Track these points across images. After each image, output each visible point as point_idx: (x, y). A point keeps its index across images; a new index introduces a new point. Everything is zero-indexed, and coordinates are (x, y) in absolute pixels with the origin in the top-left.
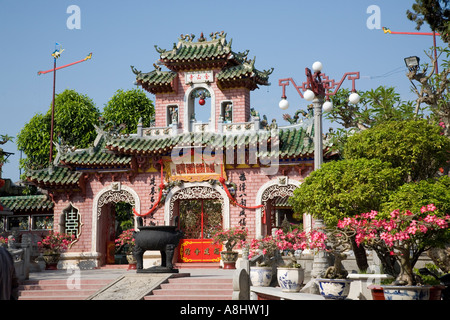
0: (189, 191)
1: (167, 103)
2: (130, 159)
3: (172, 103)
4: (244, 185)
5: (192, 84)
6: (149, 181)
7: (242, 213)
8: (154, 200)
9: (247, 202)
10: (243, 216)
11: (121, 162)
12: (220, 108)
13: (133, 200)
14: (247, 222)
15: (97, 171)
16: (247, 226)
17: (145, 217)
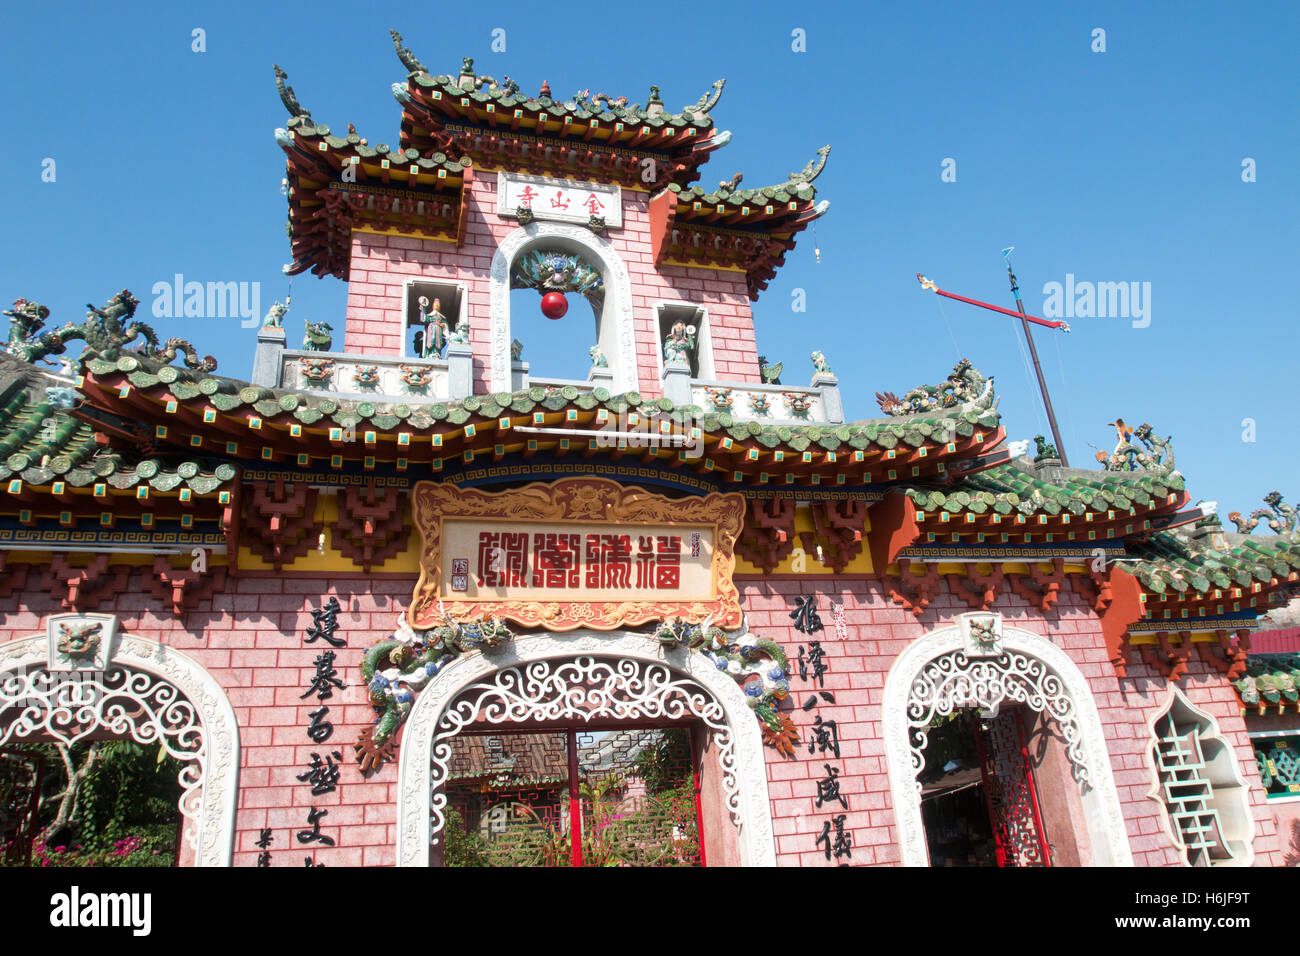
0: (539, 679)
1: (409, 274)
3: (437, 276)
4: (817, 651)
5: (526, 219)
6: (305, 621)
7: (829, 789)
8: (329, 727)
9: (844, 731)
10: (833, 806)
11: (167, 482)
12: (656, 326)
13: (189, 728)
14: (858, 838)
16: (856, 857)
17: (266, 835)
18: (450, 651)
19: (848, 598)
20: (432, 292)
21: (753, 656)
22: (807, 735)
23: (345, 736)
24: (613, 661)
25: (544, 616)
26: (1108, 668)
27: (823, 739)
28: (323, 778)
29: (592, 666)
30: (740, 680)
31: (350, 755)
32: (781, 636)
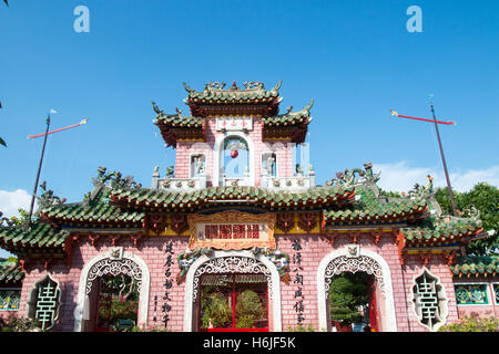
0: (221, 262)
1: (192, 152)
2: (142, 215)
3: (198, 152)
4: (299, 256)
5: (224, 131)
6: (165, 248)
7: (299, 293)
8: (170, 273)
9: (305, 278)
10: (299, 298)
11: (130, 218)
12: (261, 160)
13: (139, 273)
14: (307, 307)
15: (91, 230)
16: (305, 312)
17: (156, 298)
18: (199, 255)
19: (310, 240)
21: (280, 257)
22: (294, 278)
23: (174, 275)
24: (240, 258)
25: (222, 246)
26: (398, 262)
27: (298, 280)
28: (169, 285)
29: (235, 259)
30: (275, 263)
31: (175, 280)
32: (289, 251)
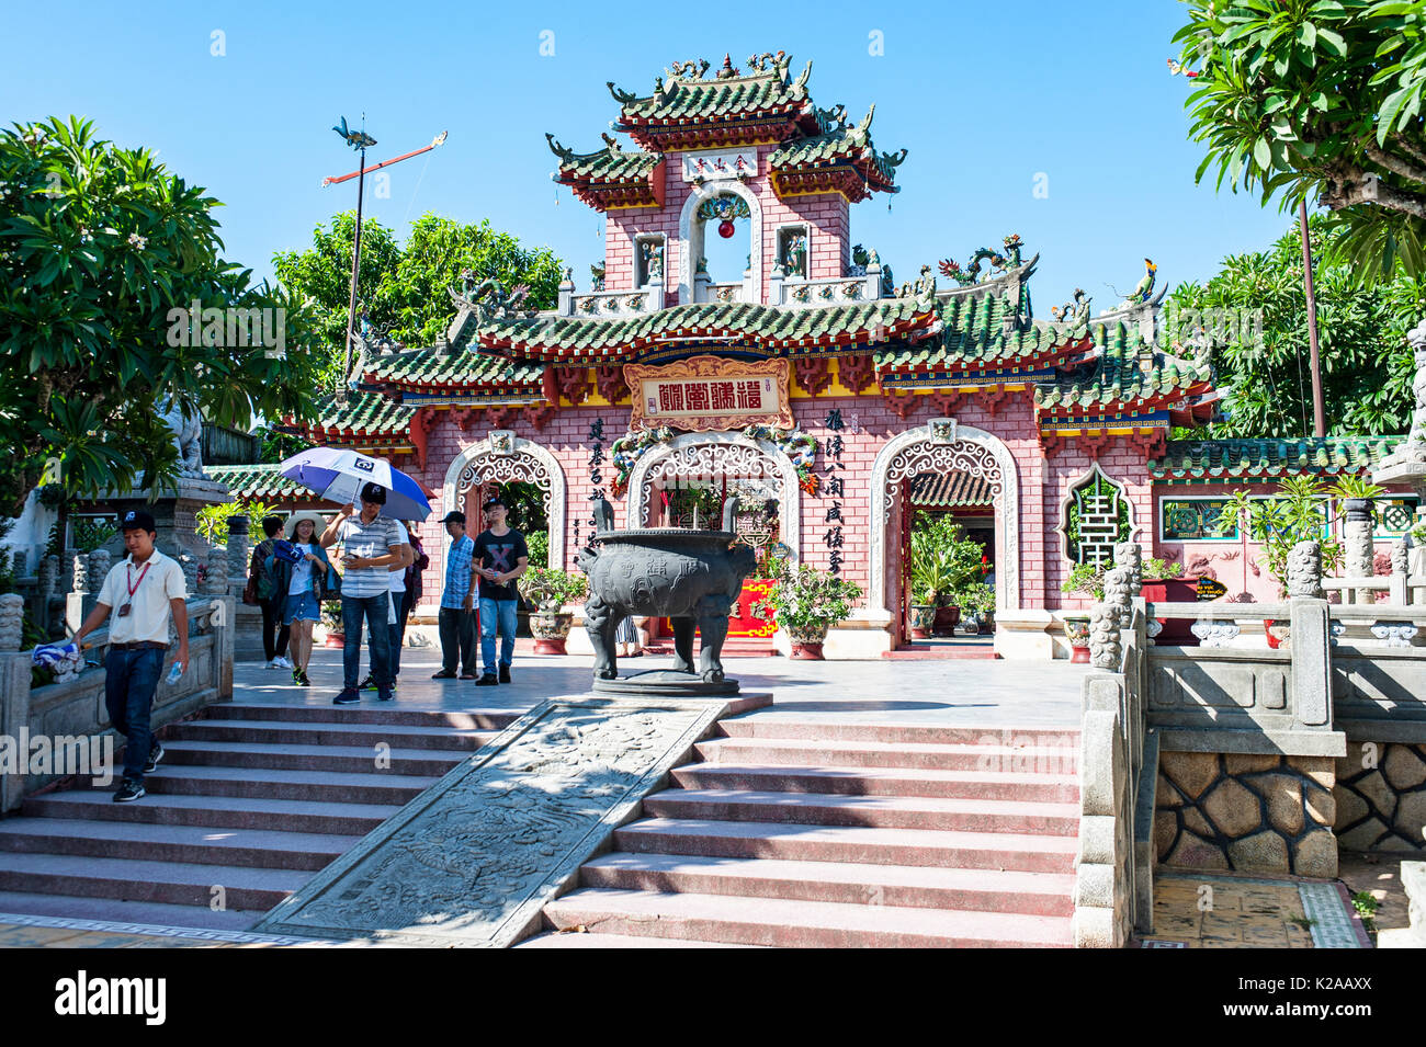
1: (636, 231)
3: (651, 231)
4: (839, 441)
5: (702, 182)
6: (587, 429)
7: (834, 513)
8: (600, 478)
9: (847, 484)
10: (836, 522)
12: (775, 243)
13: (546, 477)
14: (847, 539)
15: (455, 401)
16: (846, 547)
17: (577, 522)
18: (650, 442)
19: (862, 410)
20: (650, 242)
22: (826, 485)
23: (607, 481)
24: (727, 446)
25: (691, 425)
27: (835, 488)
29: (717, 448)
30: (792, 457)
31: (608, 489)
32: (819, 432)
